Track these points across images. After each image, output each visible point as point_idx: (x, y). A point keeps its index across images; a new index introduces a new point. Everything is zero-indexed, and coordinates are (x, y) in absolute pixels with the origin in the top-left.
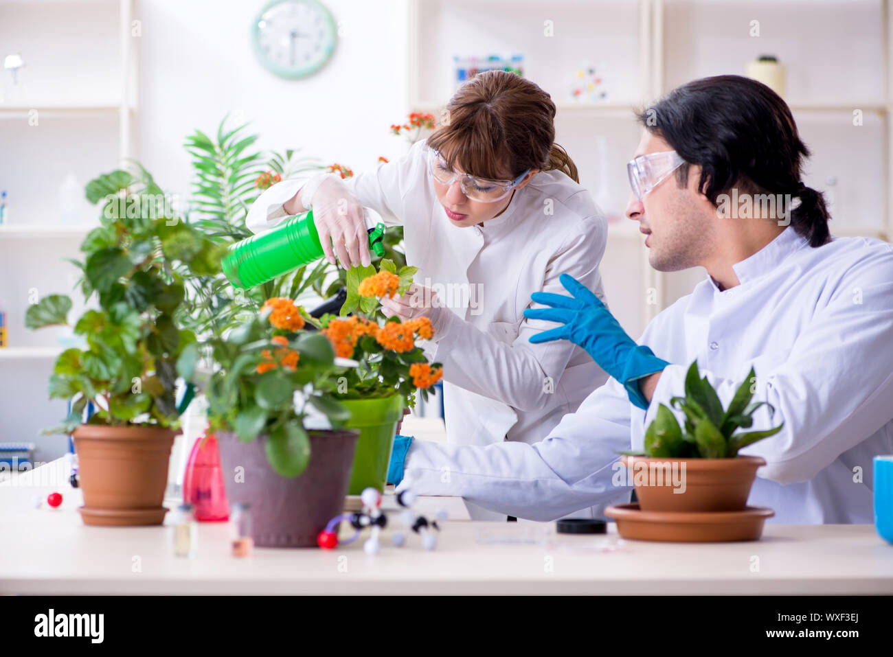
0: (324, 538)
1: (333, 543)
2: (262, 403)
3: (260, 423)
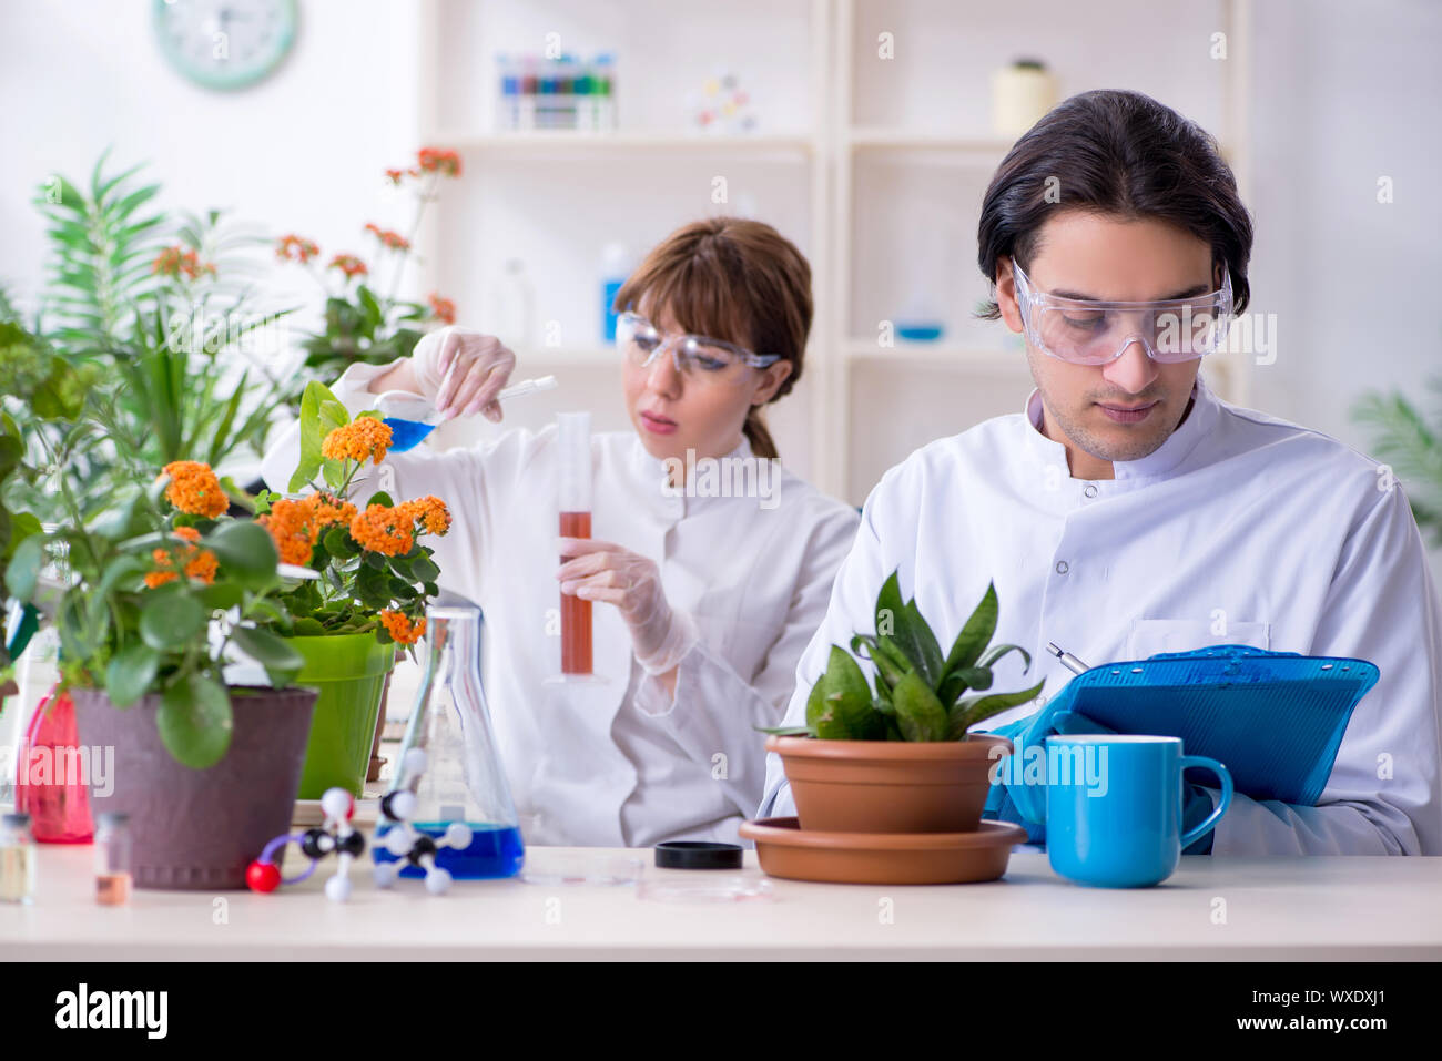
0: (256, 873)
1: (272, 882)
2: (151, 640)
3: (147, 675)
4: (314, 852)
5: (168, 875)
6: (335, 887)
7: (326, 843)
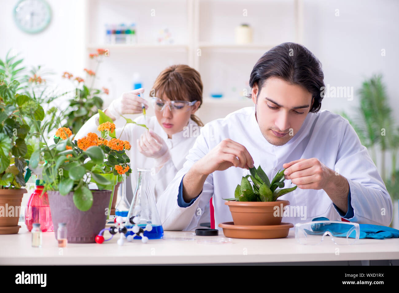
0: (98, 238)
1: (102, 240)
2: (72, 178)
3: (70, 187)
4: (113, 233)
5: (75, 239)
6: (120, 242)
7: (116, 230)
